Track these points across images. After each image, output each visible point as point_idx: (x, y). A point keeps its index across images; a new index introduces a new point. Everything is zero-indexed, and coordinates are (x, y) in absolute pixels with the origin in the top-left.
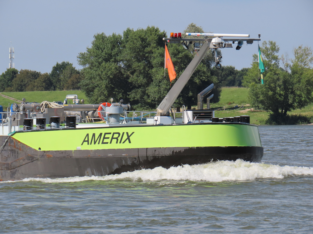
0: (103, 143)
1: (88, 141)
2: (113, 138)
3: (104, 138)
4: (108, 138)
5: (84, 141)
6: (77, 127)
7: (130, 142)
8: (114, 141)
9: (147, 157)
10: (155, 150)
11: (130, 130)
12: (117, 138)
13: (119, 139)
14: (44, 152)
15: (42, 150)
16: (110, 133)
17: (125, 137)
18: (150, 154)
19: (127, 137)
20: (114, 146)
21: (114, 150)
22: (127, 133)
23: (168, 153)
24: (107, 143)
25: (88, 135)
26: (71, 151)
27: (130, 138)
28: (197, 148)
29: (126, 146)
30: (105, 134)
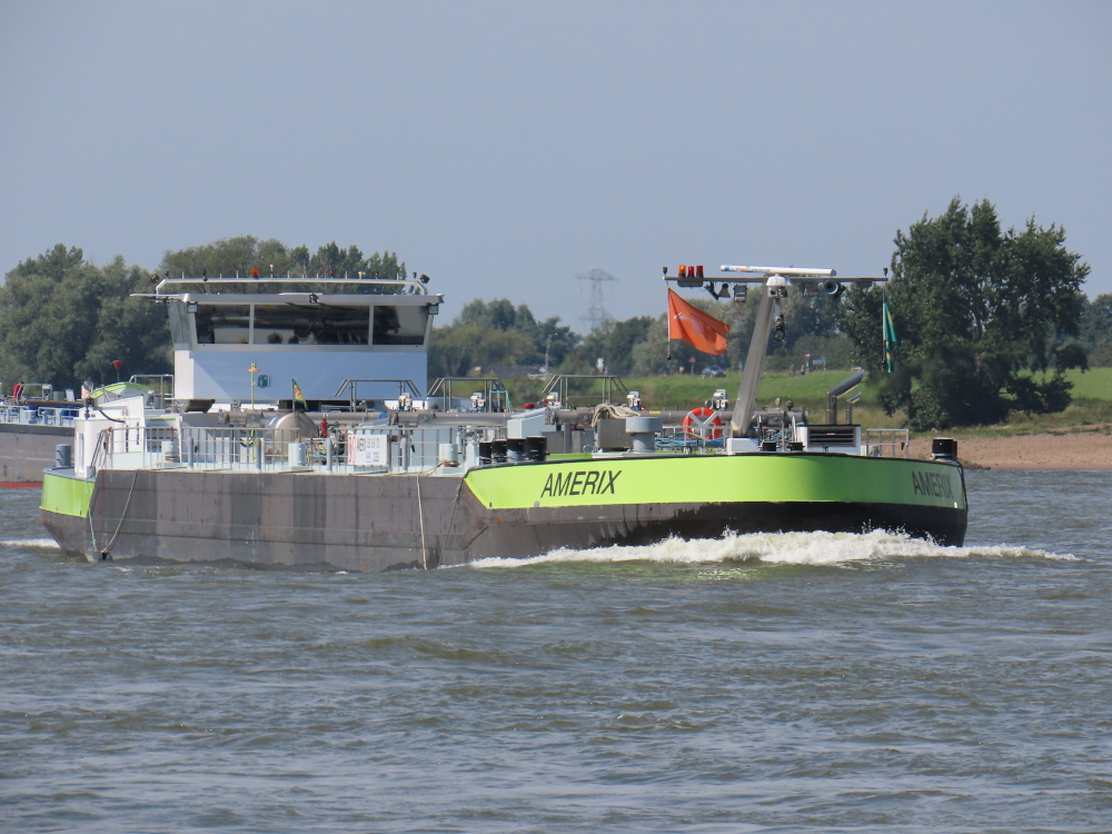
0: (572, 493)
1: (550, 489)
2: (587, 483)
3: (575, 483)
4: (580, 483)
5: (546, 489)
6: (548, 458)
7: (613, 492)
8: (590, 487)
9: (638, 522)
10: (651, 507)
11: (614, 466)
12: (593, 483)
13: (597, 484)
14: (498, 511)
15: (494, 507)
16: (584, 473)
17: (607, 480)
18: (643, 516)
19: (608, 481)
20: (588, 499)
21: (586, 507)
22: (610, 473)
23: (670, 514)
24: (577, 493)
25: (551, 476)
26: (524, 510)
27: (614, 482)
28: (724, 503)
29: (607, 499)
30: (578, 473)
